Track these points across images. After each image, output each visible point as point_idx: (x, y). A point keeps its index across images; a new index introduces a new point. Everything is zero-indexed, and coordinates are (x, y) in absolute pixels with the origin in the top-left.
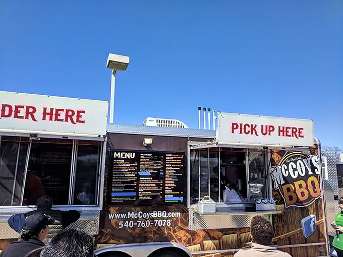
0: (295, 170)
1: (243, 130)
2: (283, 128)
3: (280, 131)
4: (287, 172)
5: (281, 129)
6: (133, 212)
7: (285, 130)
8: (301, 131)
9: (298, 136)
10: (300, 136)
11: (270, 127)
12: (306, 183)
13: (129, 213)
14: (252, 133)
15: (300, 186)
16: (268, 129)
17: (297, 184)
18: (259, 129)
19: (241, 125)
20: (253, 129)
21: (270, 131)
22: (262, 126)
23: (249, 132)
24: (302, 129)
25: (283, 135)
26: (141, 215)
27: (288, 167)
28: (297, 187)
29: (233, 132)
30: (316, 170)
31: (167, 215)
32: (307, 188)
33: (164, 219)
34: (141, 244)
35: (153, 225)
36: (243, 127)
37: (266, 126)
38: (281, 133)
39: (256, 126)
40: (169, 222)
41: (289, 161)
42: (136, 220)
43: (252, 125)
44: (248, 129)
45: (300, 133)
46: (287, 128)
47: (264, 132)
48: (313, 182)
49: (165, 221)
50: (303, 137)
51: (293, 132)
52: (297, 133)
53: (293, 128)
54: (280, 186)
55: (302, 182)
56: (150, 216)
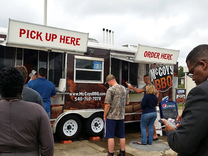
0: (161, 71)
1: (29, 35)
2: (64, 37)
3: (61, 39)
4: (158, 72)
5: (63, 38)
6: (82, 92)
7: (65, 39)
8: (78, 40)
9: (75, 44)
10: (77, 44)
11: (53, 35)
12: (166, 79)
13: (80, 92)
14: (37, 38)
15: (163, 80)
16: (51, 37)
17: (162, 79)
18: (43, 36)
19: (28, 31)
20: (39, 35)
21: (53, 38)
22: (47, 34)
23: (34, 37)
24: (80, 39)
25: (64, 42)
26: (86, 94)
27: (158, 70)
28: (162, 81)
29: (20, 36)
30: (171, 72)
31: (99, 94)
32: (166, 82)
33: (98, 96)
34: (86, 110)
35: (92, 99)
36: (30, 33)
37: (50, 35)
38: (62, 41)
39: (41, 33)
40: (100, 98)
41: (159, 67)
42: (83, 97)
43: (38, 32)
44: (34, 35)
45: (77, 42)
46: (67, 37)
47: (48, 38)
48: (169, 79)
49: (98, 97)
50: (79, 45)
51: (72, 41)
52: (75, 42)
53: (72, 38)
54: (154, 80)
55: (164, 78)
56: (91, 94)
